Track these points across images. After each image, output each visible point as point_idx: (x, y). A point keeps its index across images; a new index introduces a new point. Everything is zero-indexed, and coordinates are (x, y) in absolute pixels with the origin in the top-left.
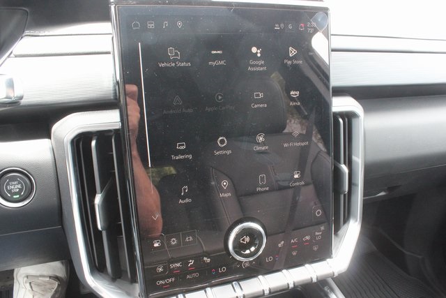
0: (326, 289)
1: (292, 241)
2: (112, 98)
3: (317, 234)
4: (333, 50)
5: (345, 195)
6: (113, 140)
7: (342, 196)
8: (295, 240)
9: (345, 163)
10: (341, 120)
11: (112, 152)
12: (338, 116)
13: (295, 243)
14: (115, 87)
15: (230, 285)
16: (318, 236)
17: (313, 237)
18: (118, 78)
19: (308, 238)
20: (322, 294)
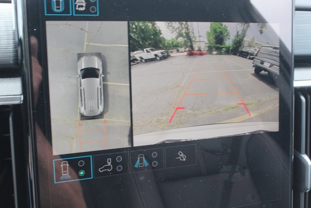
2: (12, 62)
4: (298, 9)
5: (305, 193)
6: (11, 119)
7: (302, 196)
9: (306, 153)
10: (303, 98)
11: (9, 133)
12: (299, 93)
14: (15, 47)
18: (21, 34)
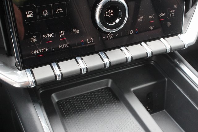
0: (176, 61)
1: (150, 17)
3: (171, 11)
8: (153, 16)
13: (152, 19)
15: (97, 55)
16: (171, 13)
17: (168, 14)
19: (163, 14)
20: (173, 65)
